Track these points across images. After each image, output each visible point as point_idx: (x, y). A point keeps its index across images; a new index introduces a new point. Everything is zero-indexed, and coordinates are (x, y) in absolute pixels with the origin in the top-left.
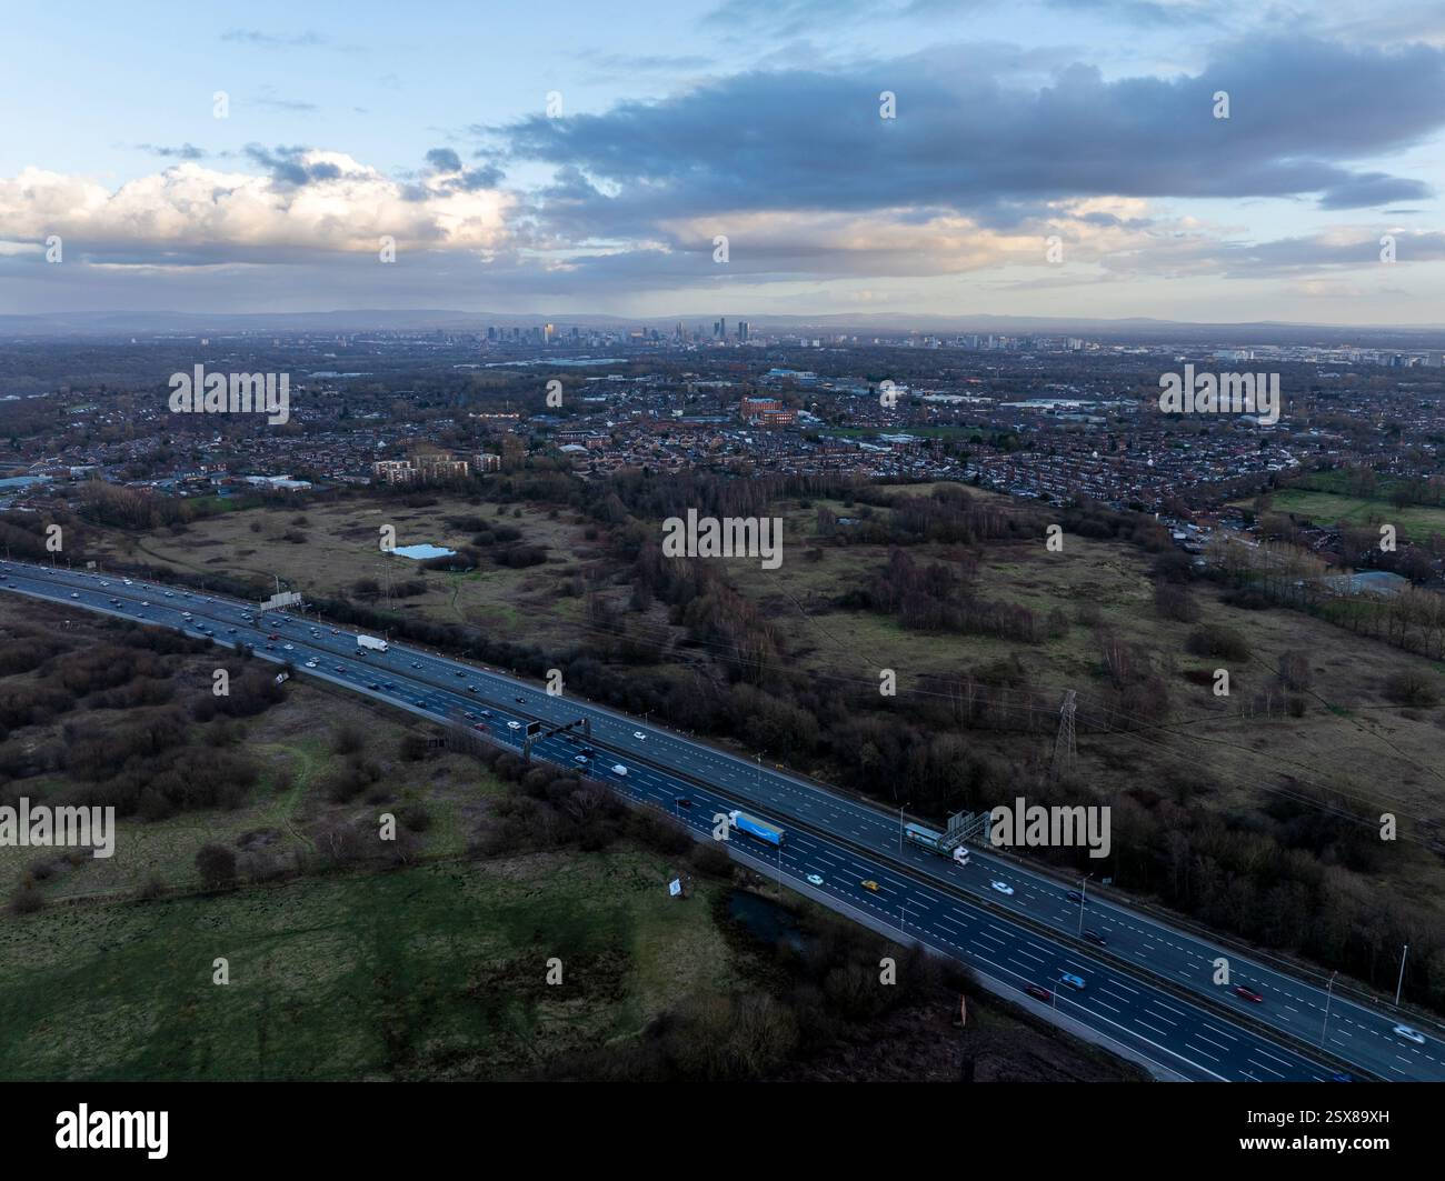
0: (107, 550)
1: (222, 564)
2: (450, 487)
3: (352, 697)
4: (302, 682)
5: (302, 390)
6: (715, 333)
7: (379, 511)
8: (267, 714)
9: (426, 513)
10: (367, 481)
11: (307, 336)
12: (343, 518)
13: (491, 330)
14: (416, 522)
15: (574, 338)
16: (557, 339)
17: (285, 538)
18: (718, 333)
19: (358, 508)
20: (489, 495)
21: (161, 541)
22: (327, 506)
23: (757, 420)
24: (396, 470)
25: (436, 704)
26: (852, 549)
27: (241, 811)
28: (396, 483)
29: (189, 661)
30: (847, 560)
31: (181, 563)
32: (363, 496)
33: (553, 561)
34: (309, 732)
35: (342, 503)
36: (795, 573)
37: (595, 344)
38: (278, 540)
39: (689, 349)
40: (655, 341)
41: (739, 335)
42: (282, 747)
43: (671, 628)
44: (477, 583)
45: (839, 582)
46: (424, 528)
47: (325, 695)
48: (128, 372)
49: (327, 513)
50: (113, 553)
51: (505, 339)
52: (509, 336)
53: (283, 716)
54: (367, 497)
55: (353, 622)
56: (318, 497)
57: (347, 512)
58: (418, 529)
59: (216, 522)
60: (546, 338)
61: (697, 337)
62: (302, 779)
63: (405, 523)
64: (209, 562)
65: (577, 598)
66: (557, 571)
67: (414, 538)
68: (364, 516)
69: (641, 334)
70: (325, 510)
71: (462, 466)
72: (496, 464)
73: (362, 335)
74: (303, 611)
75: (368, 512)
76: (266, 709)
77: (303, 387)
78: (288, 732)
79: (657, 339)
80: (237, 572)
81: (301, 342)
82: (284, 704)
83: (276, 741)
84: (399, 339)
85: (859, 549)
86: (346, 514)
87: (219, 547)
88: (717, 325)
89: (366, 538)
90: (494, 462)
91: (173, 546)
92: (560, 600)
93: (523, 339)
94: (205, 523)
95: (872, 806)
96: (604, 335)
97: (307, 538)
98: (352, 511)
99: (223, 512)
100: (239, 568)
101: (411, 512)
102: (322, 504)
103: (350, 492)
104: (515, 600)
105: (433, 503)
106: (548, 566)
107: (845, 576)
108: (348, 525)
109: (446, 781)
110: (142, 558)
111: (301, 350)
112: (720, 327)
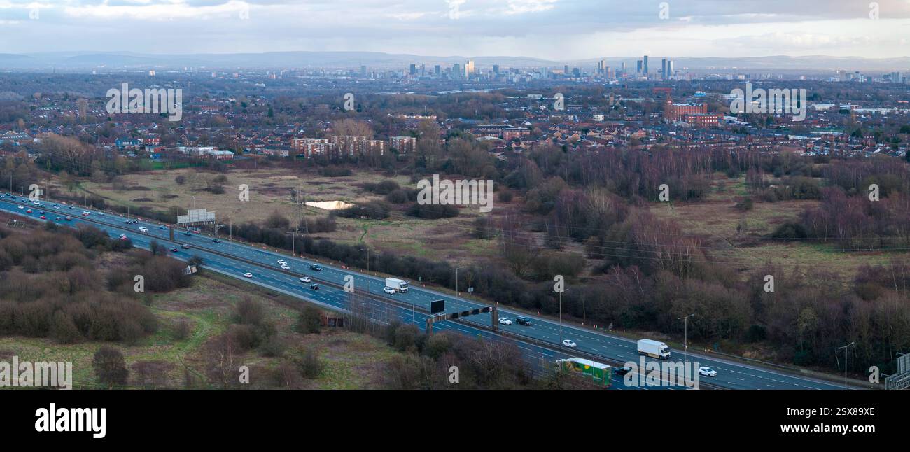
0: (52, 187)
1: (149, 203)
2: (365, 161)
3: (255, 289)
4: (208, 277)
5: (232, 102)
6: (638, 71)
7: (296, 177)
8: (174, 293)
9: (340, 181)
10: (285, 154)
11: (241, 72)
12: (260, 180)
13: (413, 67)
14: (331, 186)
15: (494, 75)
16: (477, 75)
17: (206, 190)
18: (641, 71)
19: (274, 175)
20: (403, 169)
21: (97, 185)
22: (246, 172)
23: (681, 123)
24: (314, 146)
25: (337, 300)
26: (783, 203)
27: (139, 349)
28: (313, 155)
29: (109, 254)
30: (778, 210)
31: (112, 200)
32: (281, 166)
33: (464, 216)
34: (211, 308)
35: (260, 170)
36: (723, 220)
37: (515, 80)
38: (199, 190)
39: (611, 83)
40: (576, 77)
41: (662, 71)
42: (185, 314)
43: (589, 260)
44: (387, 227)
45: (770, 225)
46: (336, 191)
47: (229, 287)
48: (87, 92)
49: (246, 177)
50: (59, 189)
51: (426, 75)
52: (430, 73)
53: (187, 296)
54: (284, 167)
55: (262, 242)
56: (239, 165)
57: (265, 177)
58: (332, 190)
59: (146, 176)
60: (467, 75)
61: (619, 74)
62: (199, 335)
63: (320, 186)
64: (135, 200)
65: (490, 238)
66: (470, 222)
67: (327, 196)
68: (280, 180)
69: (563, 72)
70: (246, 174)
71: (378, 144)
72: (411, 144)
73: (291, 71)
74: (216, 231)
75: (284, 177)
76: (174, 290)
77: (234, 100)
78: (190, 305)
79: (578, 75)
80: (160, 209)
81: (236, 75)
82: (189, 289)
83: (179, 310)
84: (324, 75)
85: (791, 203)
86: (262, 178)
87: (147, 192)
88: (639, 63)
89: (280, 195)
90: (410, 143)
91: (107, 188)
92: (470, 241)
93: (444, 75)
94: (137, 176)
95: (812, 376)
96: (525, 72)
97: (226, 190)
98: (271, 176)
99: (153, 170)
100: (161, 206)
101: (326, 179)
102: (242, 170)
103: (268, 162)
104: (426, 239)
105: (347, 173)
106: (459, 219)
107: (775, 221)
108: (265, 185)
109: (342, 348)
110: (79, 193)
111: (234, 81)
112: (642, 64)
